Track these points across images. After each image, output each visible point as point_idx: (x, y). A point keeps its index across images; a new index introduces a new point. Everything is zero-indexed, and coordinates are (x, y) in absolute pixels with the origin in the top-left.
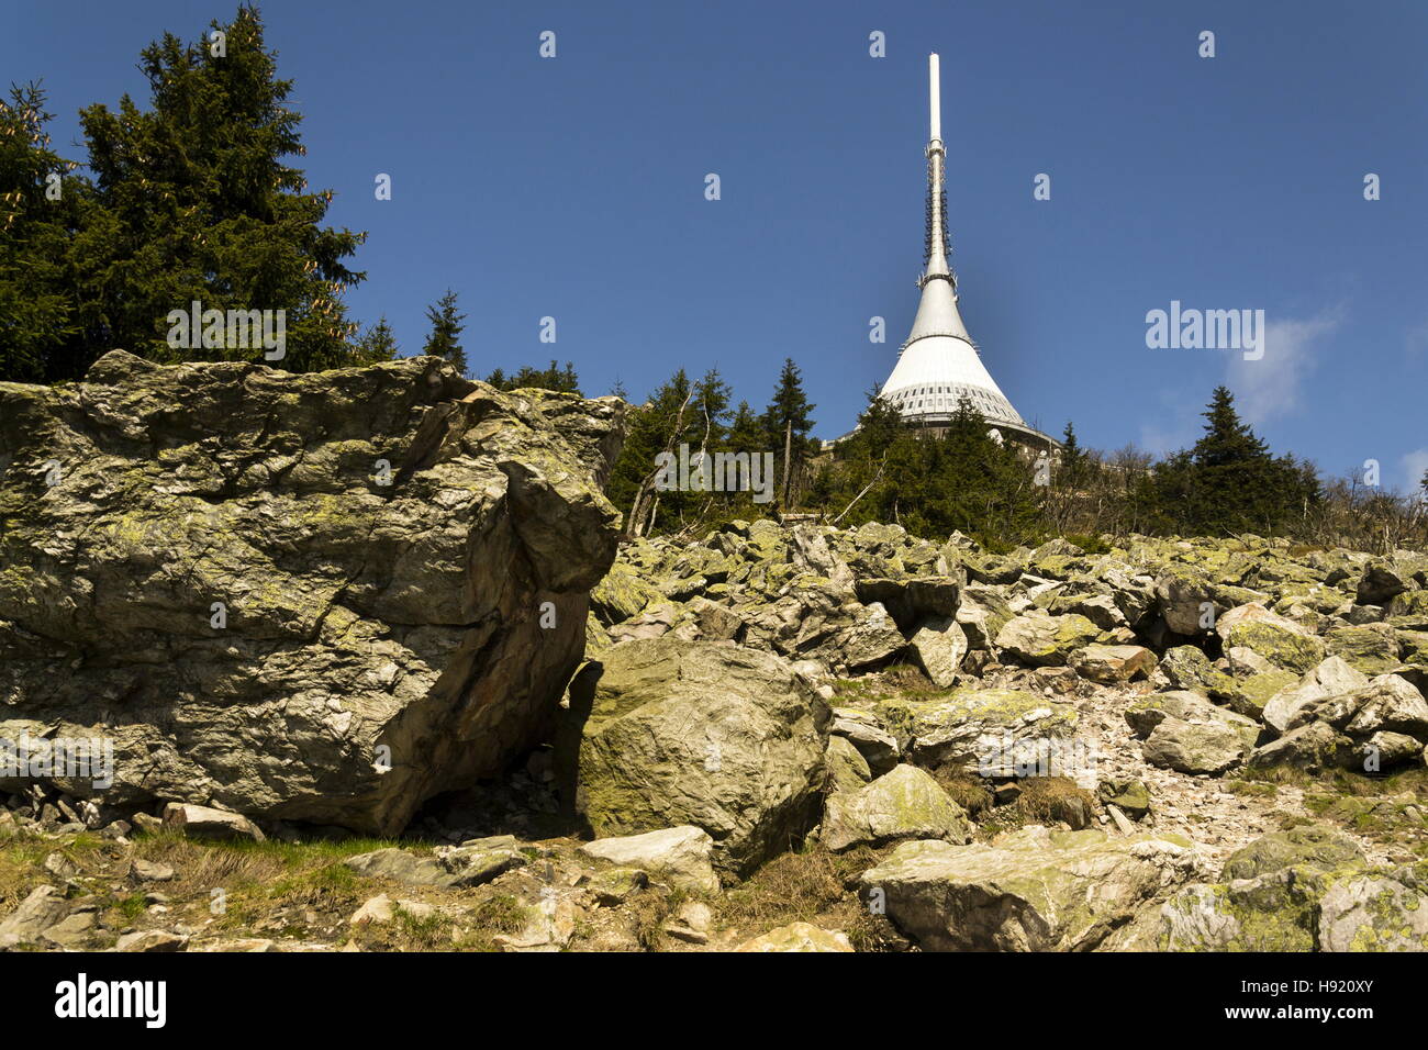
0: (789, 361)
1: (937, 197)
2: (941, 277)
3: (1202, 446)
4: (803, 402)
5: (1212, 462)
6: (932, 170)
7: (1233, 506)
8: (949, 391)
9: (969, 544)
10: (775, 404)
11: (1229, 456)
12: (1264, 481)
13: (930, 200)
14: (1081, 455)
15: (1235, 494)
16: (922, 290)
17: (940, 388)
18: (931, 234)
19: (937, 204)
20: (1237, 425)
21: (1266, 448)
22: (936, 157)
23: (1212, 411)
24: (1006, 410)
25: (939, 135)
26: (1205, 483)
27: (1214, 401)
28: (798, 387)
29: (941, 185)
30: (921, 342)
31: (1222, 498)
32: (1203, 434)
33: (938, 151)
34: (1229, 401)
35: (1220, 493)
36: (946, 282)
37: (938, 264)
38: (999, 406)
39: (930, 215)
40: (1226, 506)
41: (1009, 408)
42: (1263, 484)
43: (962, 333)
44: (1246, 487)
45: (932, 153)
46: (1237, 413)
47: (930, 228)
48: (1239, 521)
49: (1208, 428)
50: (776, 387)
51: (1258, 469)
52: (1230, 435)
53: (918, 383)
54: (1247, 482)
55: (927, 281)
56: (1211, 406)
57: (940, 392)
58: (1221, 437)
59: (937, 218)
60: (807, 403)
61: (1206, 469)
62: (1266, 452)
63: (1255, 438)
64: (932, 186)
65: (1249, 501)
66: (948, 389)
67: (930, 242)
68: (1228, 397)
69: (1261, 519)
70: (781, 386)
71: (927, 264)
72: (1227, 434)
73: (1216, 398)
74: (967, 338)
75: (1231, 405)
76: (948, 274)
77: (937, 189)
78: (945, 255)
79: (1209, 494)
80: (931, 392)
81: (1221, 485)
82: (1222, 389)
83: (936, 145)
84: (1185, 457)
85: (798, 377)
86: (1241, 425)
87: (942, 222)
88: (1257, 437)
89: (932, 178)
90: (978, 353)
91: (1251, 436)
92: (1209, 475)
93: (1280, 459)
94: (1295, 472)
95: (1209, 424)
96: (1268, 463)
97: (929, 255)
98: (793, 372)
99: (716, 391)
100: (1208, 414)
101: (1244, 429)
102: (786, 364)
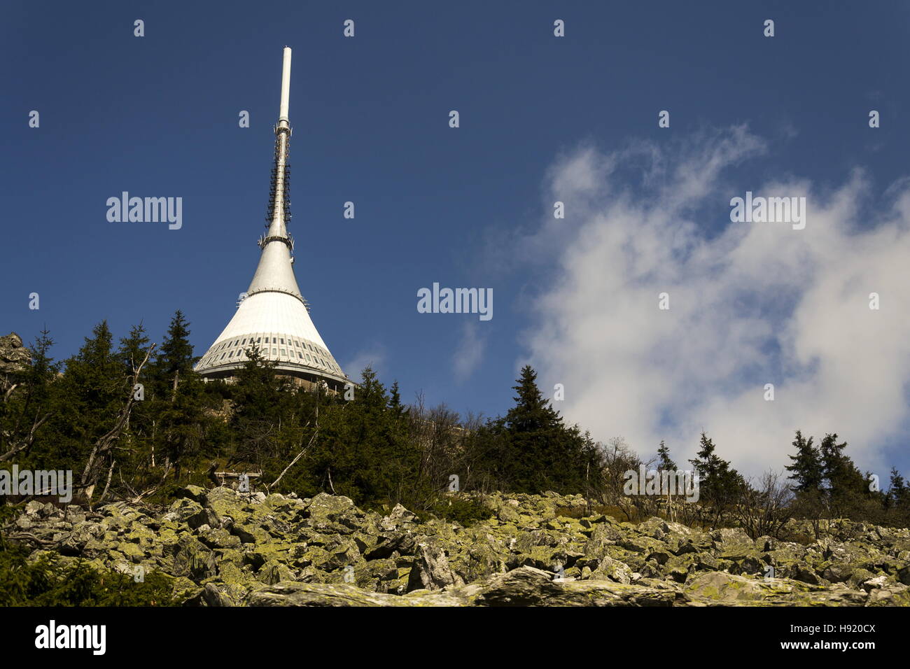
0: (179, 313)
1: (281, 169)
2: (280, 239)
3: (513, 413)
4: (190, 354)
5: (521, 429)
6: (279, 146)
7: (537, 467)
8: (282, 343)
9: (411, 517)
10: (163, 353)
11: (533, 426)
12: (559, 447)
13: (276, 171)
14: (403, 411)
15: (538, 456)
16: (263, 248)
17: (275, 339)
18: (274, 201)
19: (281, 175)
20: (539, 398)
21: (561, 419)
22: (283, 135)
23: (520, 385)
24: (331, 364)
25: (287, 117)
26: (516, 446)
27: (522, 377)
28: (186, 338)
29: (286, 159)
30: (258, 295)
31: (529, 459)
32: (515, 405)
33: (285, 130)
34: (534, 378)
35: (528, 455)
36: (284, 245)
37: (278, 228)
38: (326, 360)
39: (275, 184)
40: (531, 467)
41: (333, 362)
42: (559, 449)
43: (296, 292)
44: (547, 451)
45: (280, 131)
46: (539, 388)
47: (274, 195)
48: (543, 480)
49: (517, 400)
50: (165, 337)
51: (555, 437)
52: (535, 407)
53: (255, 332)
54: (547, 447)
55: (268, 241)
56: (519, 381)
57: (275, 342)
58: (528, 407)
59: (280, 187)
60: (194, 356)
61: (517, 434)
62: (560, 422)
63: (554, 410)
64: (277, 159)
65: (548, 463)
66: (282, 340)
67: (272, 207)
68: (533, 375)
69: (557, 478)
70: (170, 337)
71: (269, 226)
72: (533, 406)
73: (523, 375)
74: (300, 296)
75: (535, 382)
76: (286, 238)
77: (282, 162)
78: (285, 220)
79: (519, 456)
80: (267, 342)
81: (527, 448)
82: (528, 368)
83: (284, 125)
84: (500, 423)
85: (187, 330)
86: (542, 398)
87: (285, 192)
88: (555, 410)
89: (279, 152)
90: (307, 310)
91: (550, 409)
92: (519, 439)
93: (570, 429)
94: (580, 440)
95: (518, 396)
96: (563, 431)
97: (271, 219)
98: (182, 324)
99: (141, 346)
100: (517, 388)
101: (544, 402)
102: (175, 316)
